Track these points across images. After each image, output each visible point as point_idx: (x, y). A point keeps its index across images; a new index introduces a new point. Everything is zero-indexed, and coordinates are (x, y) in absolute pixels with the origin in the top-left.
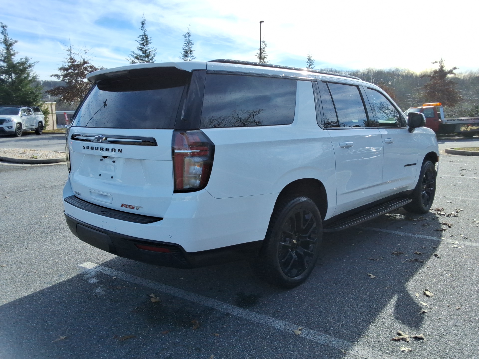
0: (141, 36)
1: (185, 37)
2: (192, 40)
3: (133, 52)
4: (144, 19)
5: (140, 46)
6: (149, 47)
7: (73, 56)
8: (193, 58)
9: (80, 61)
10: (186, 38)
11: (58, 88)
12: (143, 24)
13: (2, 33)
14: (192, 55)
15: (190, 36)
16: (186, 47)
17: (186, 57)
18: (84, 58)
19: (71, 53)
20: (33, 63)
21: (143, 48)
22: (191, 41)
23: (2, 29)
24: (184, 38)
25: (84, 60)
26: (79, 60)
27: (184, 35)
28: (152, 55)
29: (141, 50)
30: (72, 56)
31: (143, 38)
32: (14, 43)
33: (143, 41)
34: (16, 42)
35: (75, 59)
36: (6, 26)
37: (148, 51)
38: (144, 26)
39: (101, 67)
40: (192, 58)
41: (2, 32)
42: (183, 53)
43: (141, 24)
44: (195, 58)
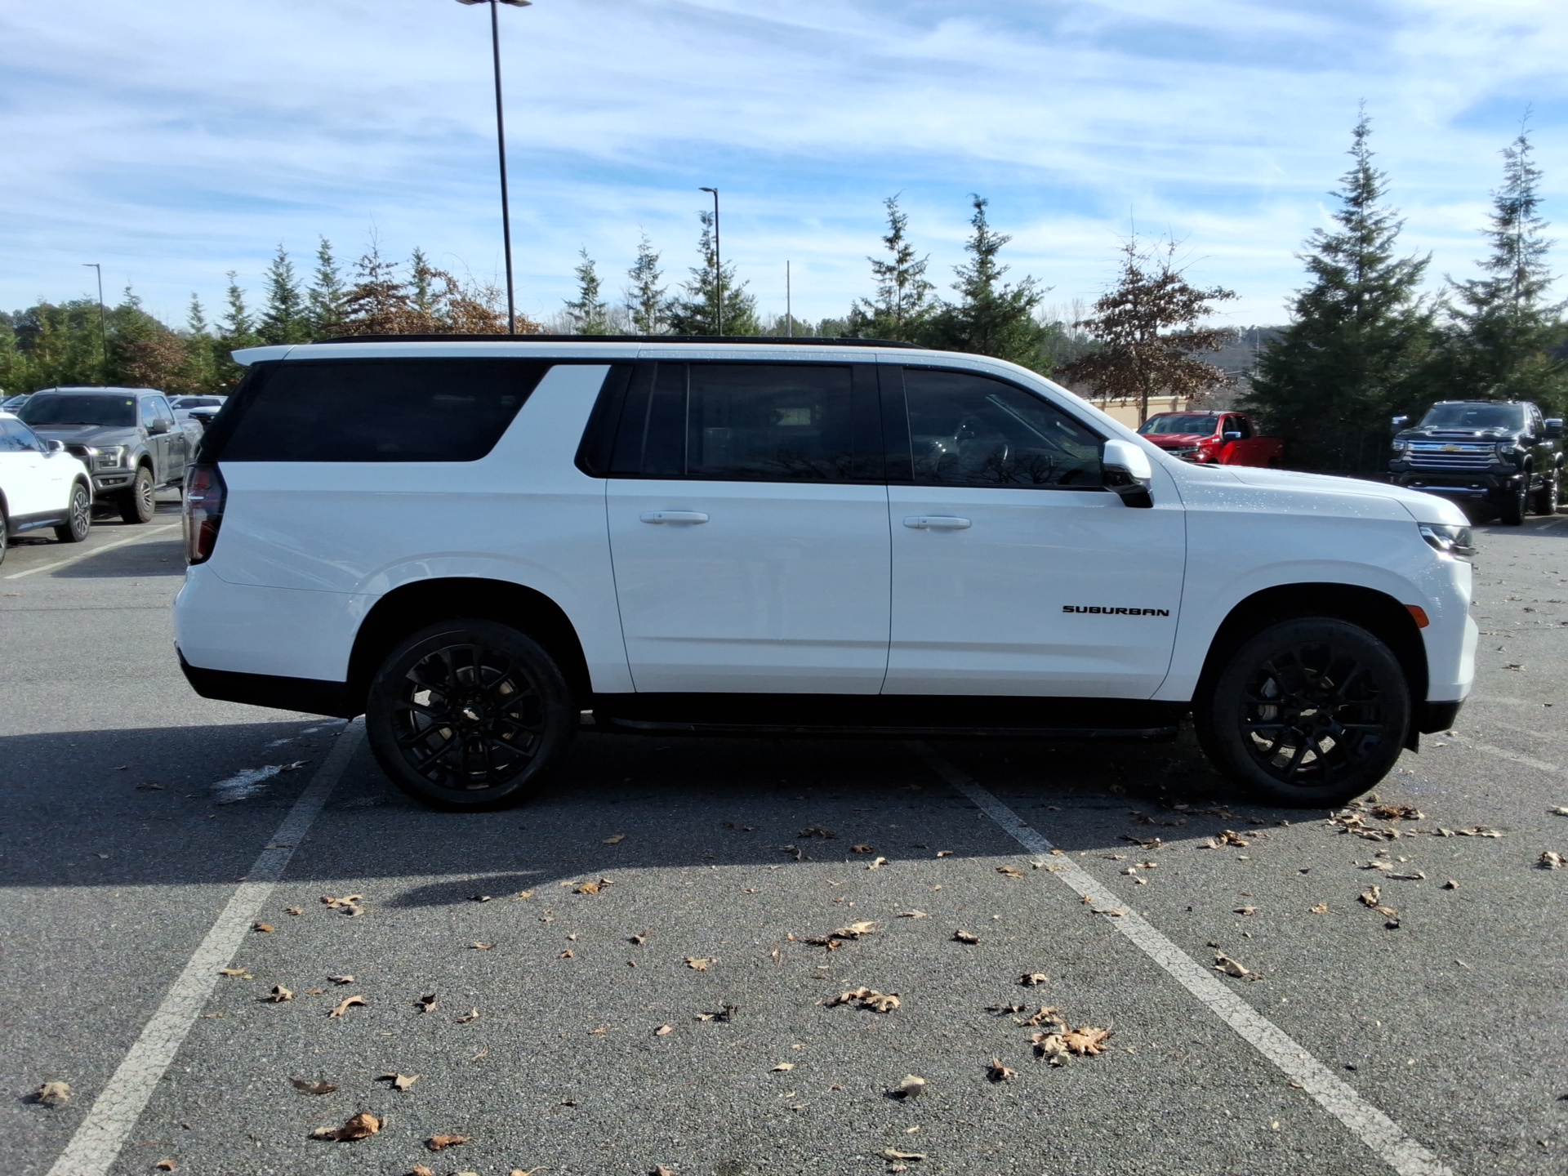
0: (1352, 176)
1: (1510, 154)
2: (1533, 163)
3: (1319, 231)
4: (1365, 117)
5: (1345, 208)
6: (1374, 209)
7: (1136, 264)
8: (1535, 228)
9: (1154, 276)
10: (1511, 160)
11: (1089, 359)
12: (1360, 134)
13: (974, 222)
14: (1533, 215)
15: (1527, 148)
16: (1511, 189)
17: (1511, 226)
18: (1167, 265)
19: (1132, 255)
20: (1038, 294)
21: (1352, 214)
22: (1528, 168)
23: (977, 210)
24: (1505, 160)
25: (1165, 274)
26: (1151, 272)
27: (1505, 150)
28: (1385, 235)
29: (1348, 220)
30: (1134, 263)
31: (1357, 180)
32: (1000, 244)
33: (1355, 189)
34: (1004, 240)
35: (1142, 271)
36: (985, 203)
37: (1370, 222)
38: (1365, 139)
39: (1215, 288)
40: (1531, 226)
41: (973, 218)
42: (1498, 213)
43: (1353, 135)
44: (1544, 226)
